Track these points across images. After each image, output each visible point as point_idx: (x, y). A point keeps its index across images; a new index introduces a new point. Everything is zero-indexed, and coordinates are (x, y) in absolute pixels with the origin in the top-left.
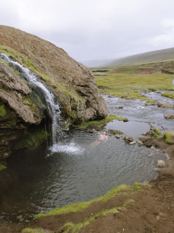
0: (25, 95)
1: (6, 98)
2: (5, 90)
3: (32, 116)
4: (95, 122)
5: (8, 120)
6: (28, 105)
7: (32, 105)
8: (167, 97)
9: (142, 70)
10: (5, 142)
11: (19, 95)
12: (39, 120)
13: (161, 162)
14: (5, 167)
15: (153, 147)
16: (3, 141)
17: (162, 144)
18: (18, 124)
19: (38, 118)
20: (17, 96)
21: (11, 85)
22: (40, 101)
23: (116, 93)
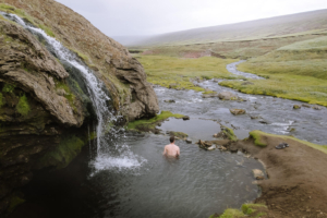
0: (60, 79)
1: (30, 84)
2: (29, 70)
3: (71, 113)
4: (144, 122)
5: (31, 120)
6: (64, 95)
7: (70, 96)
8: (226, 86)
9: (187, 52)
10: (23, 159)
11: (51, 79)
12: (81, 120)
13: (257, 172)
14: (23, 201)
15: (239, 153)
16: (21, 156)
17: (250, 147)
18: (48, 127)
19: (79, 115)
20: (47, 81)
21: (38, 62)
22: (80, 89)
23: (161, 82)
